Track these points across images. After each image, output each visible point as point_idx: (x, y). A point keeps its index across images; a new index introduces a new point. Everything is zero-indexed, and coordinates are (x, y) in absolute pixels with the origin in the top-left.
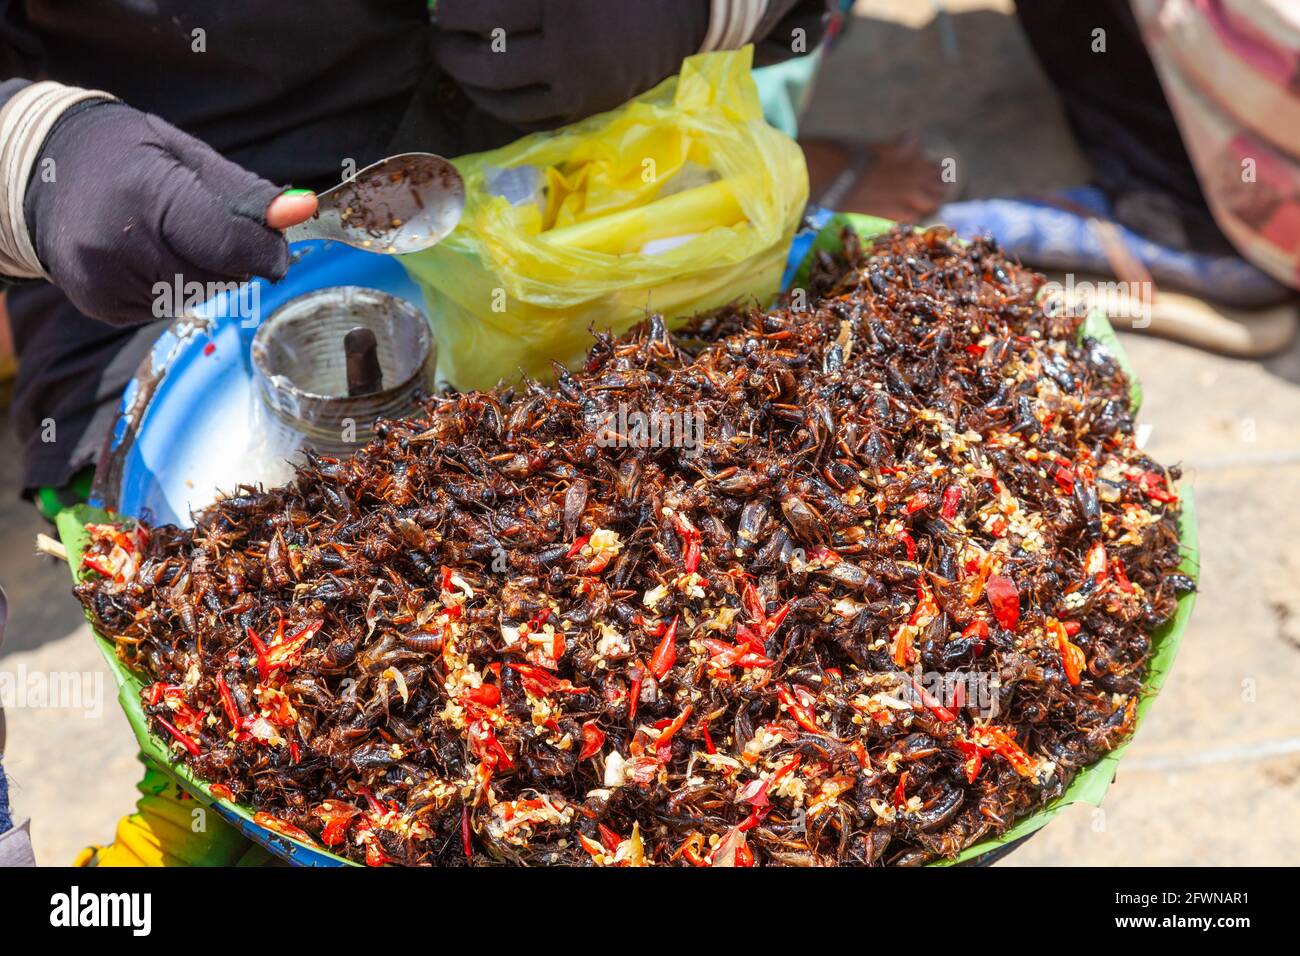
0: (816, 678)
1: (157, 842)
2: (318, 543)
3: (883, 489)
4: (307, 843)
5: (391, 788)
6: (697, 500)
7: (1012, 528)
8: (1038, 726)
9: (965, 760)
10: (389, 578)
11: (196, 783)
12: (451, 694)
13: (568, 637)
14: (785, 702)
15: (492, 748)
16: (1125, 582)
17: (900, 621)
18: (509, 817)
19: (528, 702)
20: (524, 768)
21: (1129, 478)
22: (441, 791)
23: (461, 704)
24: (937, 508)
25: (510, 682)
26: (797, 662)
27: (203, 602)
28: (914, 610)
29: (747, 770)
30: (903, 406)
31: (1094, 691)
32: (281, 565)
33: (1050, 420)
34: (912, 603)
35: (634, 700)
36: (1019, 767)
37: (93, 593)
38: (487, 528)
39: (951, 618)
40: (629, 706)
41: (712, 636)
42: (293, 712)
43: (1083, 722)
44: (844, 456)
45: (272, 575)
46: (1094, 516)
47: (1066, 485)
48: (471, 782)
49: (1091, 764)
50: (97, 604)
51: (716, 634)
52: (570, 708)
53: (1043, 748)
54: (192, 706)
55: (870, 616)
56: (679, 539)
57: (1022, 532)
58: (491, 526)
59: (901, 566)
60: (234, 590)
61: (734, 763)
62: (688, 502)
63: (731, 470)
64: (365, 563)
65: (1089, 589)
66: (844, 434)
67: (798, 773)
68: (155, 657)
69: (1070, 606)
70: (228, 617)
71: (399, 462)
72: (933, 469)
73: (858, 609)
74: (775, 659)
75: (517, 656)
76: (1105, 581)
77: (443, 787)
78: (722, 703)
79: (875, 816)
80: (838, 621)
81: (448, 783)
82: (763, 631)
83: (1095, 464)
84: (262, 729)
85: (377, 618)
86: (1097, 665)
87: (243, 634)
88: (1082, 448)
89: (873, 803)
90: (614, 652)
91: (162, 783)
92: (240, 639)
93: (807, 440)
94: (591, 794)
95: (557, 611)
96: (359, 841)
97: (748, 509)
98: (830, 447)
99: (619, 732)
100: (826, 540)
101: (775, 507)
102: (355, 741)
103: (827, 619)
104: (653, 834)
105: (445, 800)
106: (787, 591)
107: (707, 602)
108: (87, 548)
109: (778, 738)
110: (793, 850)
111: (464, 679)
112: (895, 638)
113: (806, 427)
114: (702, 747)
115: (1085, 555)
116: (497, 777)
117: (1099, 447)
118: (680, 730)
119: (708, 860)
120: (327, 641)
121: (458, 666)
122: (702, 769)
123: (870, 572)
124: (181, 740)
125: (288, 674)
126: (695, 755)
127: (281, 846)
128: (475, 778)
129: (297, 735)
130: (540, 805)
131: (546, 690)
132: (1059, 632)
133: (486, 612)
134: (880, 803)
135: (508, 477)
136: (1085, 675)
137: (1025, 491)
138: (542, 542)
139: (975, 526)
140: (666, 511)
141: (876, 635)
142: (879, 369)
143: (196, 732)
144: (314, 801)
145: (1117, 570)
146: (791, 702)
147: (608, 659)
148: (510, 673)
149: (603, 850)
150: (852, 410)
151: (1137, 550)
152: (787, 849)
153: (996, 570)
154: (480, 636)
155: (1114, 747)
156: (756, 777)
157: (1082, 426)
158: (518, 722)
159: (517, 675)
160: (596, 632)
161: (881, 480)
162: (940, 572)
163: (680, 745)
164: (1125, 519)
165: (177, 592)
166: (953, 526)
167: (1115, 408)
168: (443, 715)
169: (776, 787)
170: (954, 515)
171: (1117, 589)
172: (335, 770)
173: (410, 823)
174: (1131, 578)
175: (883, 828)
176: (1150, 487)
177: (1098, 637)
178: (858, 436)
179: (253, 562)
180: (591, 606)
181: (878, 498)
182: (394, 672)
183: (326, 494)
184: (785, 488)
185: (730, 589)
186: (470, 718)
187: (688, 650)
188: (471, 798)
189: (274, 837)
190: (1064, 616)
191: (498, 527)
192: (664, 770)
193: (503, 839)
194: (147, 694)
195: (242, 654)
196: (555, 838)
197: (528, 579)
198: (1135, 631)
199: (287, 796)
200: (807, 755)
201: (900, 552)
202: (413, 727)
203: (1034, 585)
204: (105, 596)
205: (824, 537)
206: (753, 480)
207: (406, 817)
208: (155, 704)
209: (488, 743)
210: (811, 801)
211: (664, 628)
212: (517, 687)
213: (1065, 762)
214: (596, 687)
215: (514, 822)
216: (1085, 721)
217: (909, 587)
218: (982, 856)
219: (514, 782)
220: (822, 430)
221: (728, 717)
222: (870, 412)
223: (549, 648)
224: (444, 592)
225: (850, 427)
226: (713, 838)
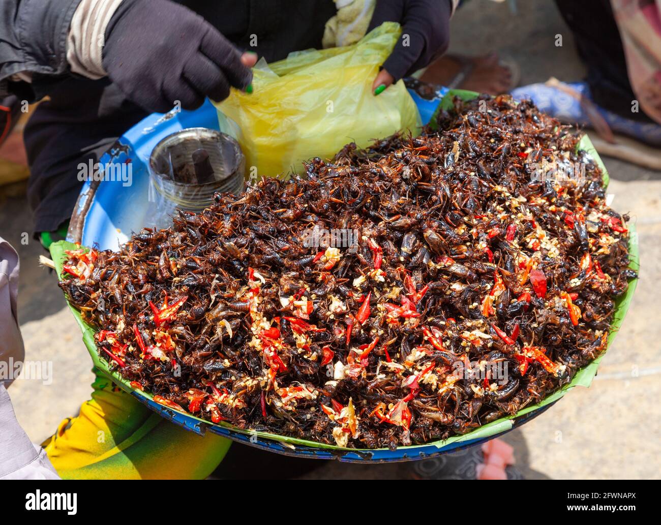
0: (442, 323)
1: (103, 414)
2: (185, 257)
3: (476, 226)
4: (181, 411)
5: (224, 382)
6: (380, 232)
7: (543, 246)
8: (557, 347)
9: (520, 364)
10: (222, 274)
11: (123, 381)
12: (255, 333)
13: (315, 303)
14: (426, 335)
15: (276, 360)
16: (601, 273)
17: (485, 293)
18: (285, 396)
19: (294, 337)
20: (293, 371)
21: (602, 220)
22: (250, 382)
23: (259, 338)
24: (504, 235)
25: (285, 327)
26: (432, 315)
27: (126, 288)
28: (492, 287)
29: (407, 370)
30: (485, 184)
31: (585, 328)
32: (166, 268)
33: (562, 191)
34: (491, 284)
35: (349, 335)
36: (548, 368)
37: (69, 285)
38: (272, 247)
39: (512, 291)
40: (346, 338)
41: (388, 302)
42: (173, 343)
43: (580, 345)
44: (456, 209)
45: (161, 273)
46: (585, 239)
47: (570, 224)
48: (265, 378)
49: (584, 366)
50: (71, 291)
51: (391, 301)
52: (316, 339)
53: (560, 358)
54: (121, 341)
55: (470, 291)
56: (371, 252)
57: (548, 248)
58: (274, 246)
59: (486, 265)
60: (142, 282)
61: (401, 367)
62: (375, 233)
63: (397, 217)
64: (209, 266)
65: (582, 276)
66: (455, 198)
67: (434, 372)
68: (102, 318)
69: (573, 285)
70: (139, 296)
71: (227, 214)
72: (502, 215)
73: (464, 287)
74: (421, 313)
75: (288, 313)
76: (591, 272)
77: (251, 381)
78: (394, 336)
79: (473, 393)
80: (454, 294)
81: (253, 379)
82: (415, 299)
83: (585, 213)
84: (157, 353)
85: (216, 295)
86: (587, 315)
87: (147, 304)
88: (578, 205)
89: (473, 386)
90: (338, 310)
91: (104, 383)
92: (145, 307)
93: (436, 201)
94: (327, 383)
95: (308, 289)
96: (208, 409)
97: (406, 237)
98: (448, 205)
99: (341, 352)
100: (447, 252)
101: (420, 236)
102: (205, 358)
103: (448, 293)
104: (359, 404)
105: (252, 387)
106: (427, 279)
107: (386, 285)
108: (66, 262)
109: (423, 354)
110: (432, 411)
111: (261, 325)
112: (483, 302)
113: (436, 194)
114: (384, 359)
115: (580, 260)
116: (278, 375)
117: (587, 205)
118: (372, 350)
119: (388, 416)
120: (190, 307)
121: (258, 318)
122: (384, 370)
123: (469, 268)
124: (115, 359)
125: (170, 324)
126: (381, 363)
127: (168, 414)
128: (267, 376)
129: (175, 355)
130: (301, 390)
131: (303, 330)
132: (567, 299)
133: (272, 290)
134: (476, 387)
135: (283, 221)
136: (581, 320)
137: (549, 227)
138: (301, 254)
139: (523, 245)
140: (364, 238)
141: (473, 301)
142: (473, 165)
143: (123, 355)
144: (184, 389)
145: (597, 267)
146: (430, 335)
147: (335, 314)
148: (285, 322)
149: (334, 412)
150: (459, 186)
151: (607, 256)
152: (428, 410)
153: (534, 267)
154: (269, 303)
155: (596, 357)
156: (412, 374)
157: (578, 194)
158: (289, 347)
159: (288, 323)
160: (329, 300)
161: (475, 222)
162: (506, 268)
163: (373, 358)
164: (601, 241)
165: (113, 284)
166: (512, 244)
167: (595, 185)
168: (250, 344)
169: (422, 379)
170: (513, 239)
171: (597, 277)
172: (195, 373)
173: (234, 399)
174: (604, 271)
175: (478, 399)
176: (613, 225)
177: (587, 301)
178: (463, 199)
179: (152, 268)
180: (326, 287)
181: (474, 231)
182: (225, 322)
183: (188, 231)
184: (425, 225)
185: (398, 277)
186: (264, 345)
187: (376, 309)
188: (265, 387)
189: (164, 408)
190: (570, 291)
191: (277, 247)
192: (365, 371)
193: (282, 407)
194: (97, 337)
195: (146, 314)
196: (309, 407)
197: (293, 273)
198: (606, 298)
199: (170, 387)
200: (439, 362)
201: (485, 258)
202: (235, 350)
203: (554, 275)
204: (75, 286)
205: (446, 251)
206: (409, 221)
207: (232, 396)
208: (102, 341)
209: (273, 358)
210: (441, 386)
211: (364, 298)
212: (289, 329)
213: (571, 365)
214: (330, 329)
215: (287, 398)
216: (581, 344)
217: (490, 276)
218: (529, 413)
219: (288, 378)
220: (444, 196)
221: (397, 344)
222: (468, 187)
223: (305, 308)
224: (250, 281)
225: (459, 194)
226: (390, 405)
